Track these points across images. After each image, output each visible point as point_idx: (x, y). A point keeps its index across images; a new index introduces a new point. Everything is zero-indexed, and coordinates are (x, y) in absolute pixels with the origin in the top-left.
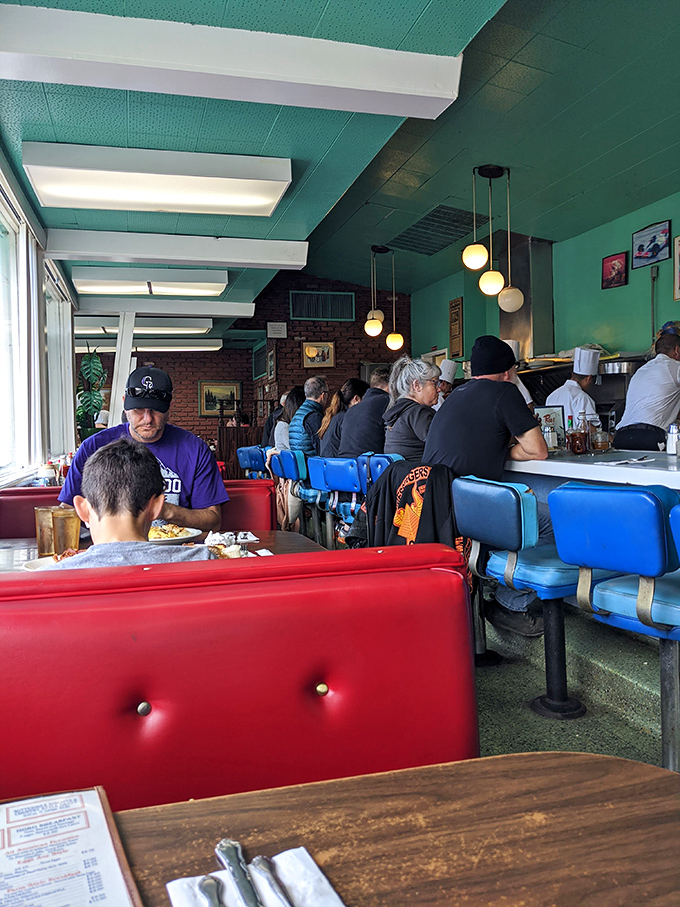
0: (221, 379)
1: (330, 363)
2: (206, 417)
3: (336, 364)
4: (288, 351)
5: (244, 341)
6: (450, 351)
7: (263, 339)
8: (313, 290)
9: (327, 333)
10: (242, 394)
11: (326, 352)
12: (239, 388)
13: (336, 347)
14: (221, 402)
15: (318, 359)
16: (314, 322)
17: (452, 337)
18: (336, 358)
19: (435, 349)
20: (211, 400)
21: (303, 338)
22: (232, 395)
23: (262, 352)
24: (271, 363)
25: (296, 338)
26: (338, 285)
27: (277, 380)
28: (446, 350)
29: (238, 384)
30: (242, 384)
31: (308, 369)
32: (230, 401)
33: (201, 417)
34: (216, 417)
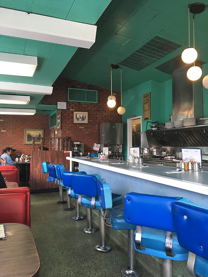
0: (34, 128)
1: (86, 121)
2: (28, 145)
3: (89, 122)
4: (66, 115)
5: (46, 111)
6: (143, 117)
7: (55, 110)
8: (79, 88)
9: (85, 108)
10: (44, 134)
11: (84, 116)
12: (43, 132)
13: (89, 115)
14: (34, 138)
15: (80, 119)
16: (79, 102)
17: (144, 111)
18: (89, 120)
19: (135, 116)
20: (30, 137)
21: (74, 110)
22: (40, 135)
23: (54, 116)
24: (59, 121)
25: (71, 110)
26: (90, 87)
27: (61, 128)
28: (141, 117)
29: (43, 131)
30: (44, 131)
31: (76, 124)
32: (39, 138)
33: (25, 145)
34: (32, 145)
